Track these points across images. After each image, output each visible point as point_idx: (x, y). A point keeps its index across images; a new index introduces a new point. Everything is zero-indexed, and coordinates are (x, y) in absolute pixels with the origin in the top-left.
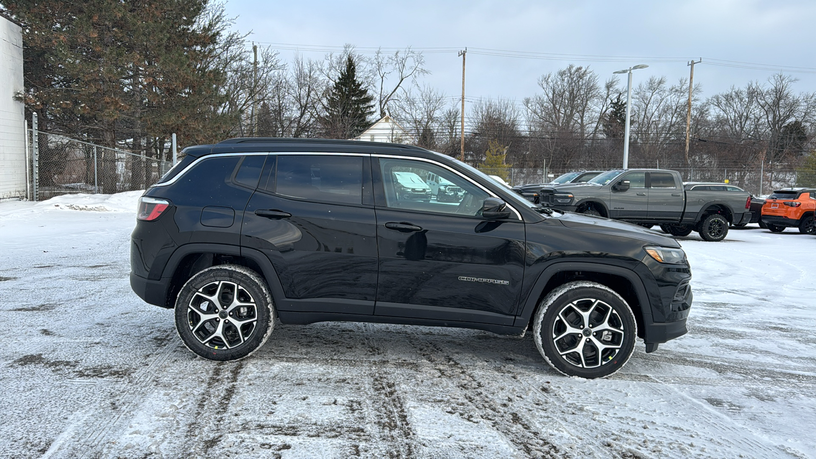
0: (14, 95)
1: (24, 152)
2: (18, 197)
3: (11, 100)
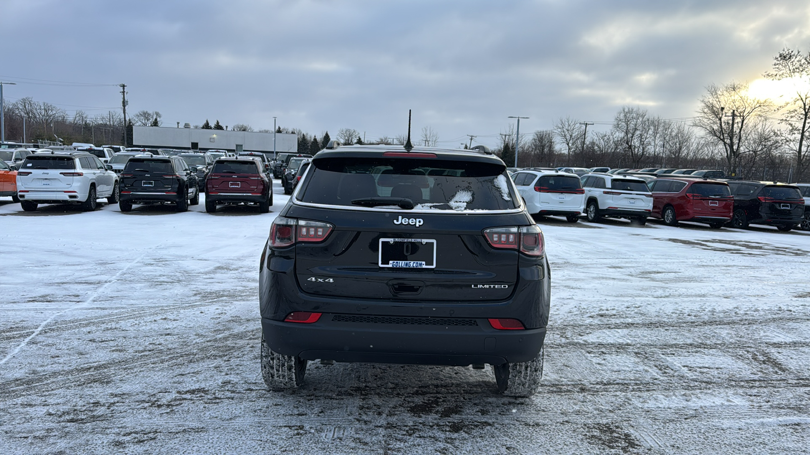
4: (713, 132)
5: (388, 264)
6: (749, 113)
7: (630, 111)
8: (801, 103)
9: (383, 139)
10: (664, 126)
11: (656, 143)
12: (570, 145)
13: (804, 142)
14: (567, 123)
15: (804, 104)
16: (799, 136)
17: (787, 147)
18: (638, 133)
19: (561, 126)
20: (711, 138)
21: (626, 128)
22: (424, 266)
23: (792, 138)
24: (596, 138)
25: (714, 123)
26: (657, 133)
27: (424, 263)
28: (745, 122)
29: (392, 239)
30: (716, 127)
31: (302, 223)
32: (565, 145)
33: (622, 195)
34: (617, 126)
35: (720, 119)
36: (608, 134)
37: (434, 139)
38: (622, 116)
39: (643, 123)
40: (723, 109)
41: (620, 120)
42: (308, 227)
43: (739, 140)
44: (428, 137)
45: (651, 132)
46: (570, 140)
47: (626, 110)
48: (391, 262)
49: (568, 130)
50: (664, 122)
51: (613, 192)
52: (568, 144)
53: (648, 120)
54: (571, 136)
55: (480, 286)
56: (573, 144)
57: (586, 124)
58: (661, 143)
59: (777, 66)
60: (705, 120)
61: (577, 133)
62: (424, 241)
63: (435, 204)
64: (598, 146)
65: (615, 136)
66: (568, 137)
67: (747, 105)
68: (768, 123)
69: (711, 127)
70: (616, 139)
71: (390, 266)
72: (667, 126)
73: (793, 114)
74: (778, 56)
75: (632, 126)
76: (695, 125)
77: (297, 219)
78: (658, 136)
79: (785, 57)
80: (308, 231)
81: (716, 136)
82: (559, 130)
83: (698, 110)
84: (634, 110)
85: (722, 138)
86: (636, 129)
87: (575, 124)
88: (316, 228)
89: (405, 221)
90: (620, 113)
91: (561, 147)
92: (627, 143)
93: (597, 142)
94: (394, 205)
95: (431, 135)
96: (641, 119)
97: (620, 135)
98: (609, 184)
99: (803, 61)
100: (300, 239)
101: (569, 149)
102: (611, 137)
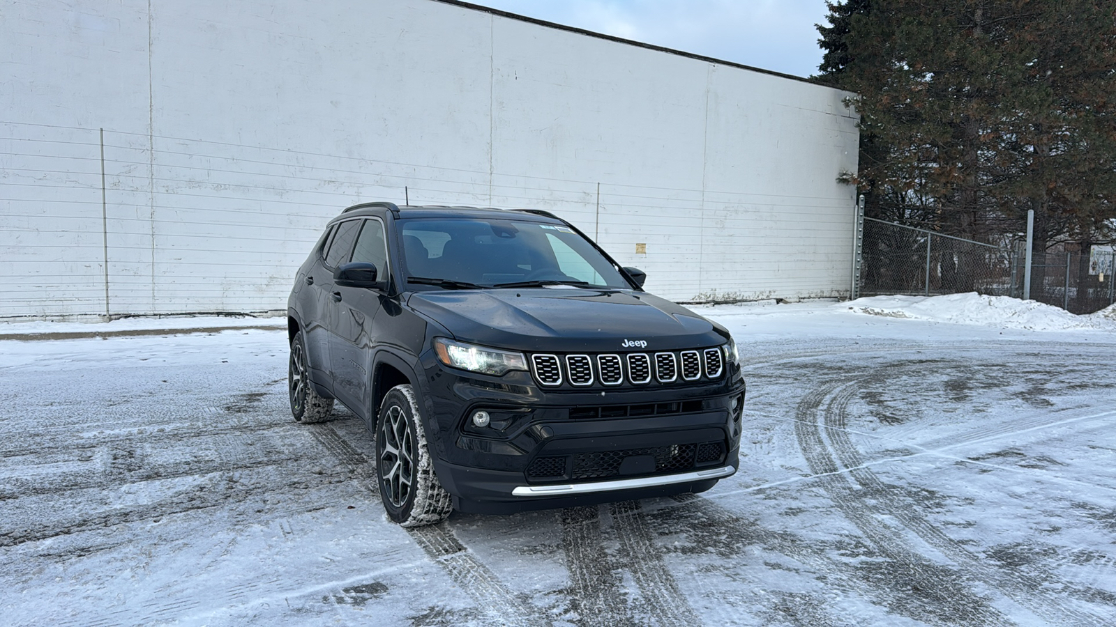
0: (838, 177)
1: (851, 244)
2: (837, 297)
3: (834, 182)
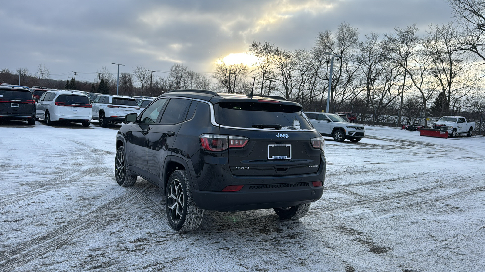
4: (222, 82)
5: (272, 158)
6: (238, 72)
7: (178, 67)
8: (261, 70)
9: (5, 70)
10: (196, 76)
11: (192, 85)
12: (143, 83)
13: (263, 89)
14: (141, 70)
15: (263, 70)
16: (261, 86)
17: (256, 91)
18: (183, 79)
19: (137, 71)
20: (220, 84)
21: (176, 76)
22: (287, 158)
23: (258, 86)
24: (158, 80)
25: (223, 76)
26: (192, 80)
27: (287, 156)
28: (237, 77)
29: (273, 145)
30: (223, 79)
31: (230, 137)
32: (140, 83)
33: (119, 108)
34: (171, 74)
35: (225, 75)
36: (165, 78)
37: (47, 72)
38: (174, 69)
39: (185, 73)
40: (226, 69)
41: (173, 71)
42: (234, 140)
43: (234, 86)
44: (42, 71)
45: (189, 79)
46: (143, 80)
47: (176, 66)
48: (273, 157)
49: (142, 74)
50: (196, 74)
51: (113, 106)
52: (142, 82)
53: (188, 72)
54: (144, 78)
55: (309, 166)
56: (145, 82)
57: (152, 71)
58: (195, 85)
59: (251, 50)
60: (218, 75)
61: (147, 76)
62: (287, 145)
63: (289, 127)
64: (160, 85)
65: (169, 79)
66: (142, 78)
67: (237, 69)
68: (246, 78)
69: (221, 78)
70: (170, 82)
71: (273, 159)
72: (198, 76)
73: (258, 75)
74: (251, 45)
75: (179, 75)
76: (213, 77)
77: (228, 135)
78: (193, 81)
79: (254, 46)
80: (234, 142)
81: (224, 84)
82: (137, 73)
83: (215, 69)
84: (181, 66)
85: (226, 84)
86: (182, 77)
87: (146, 71)
88: (239, 140)
89: (281, 136)
90: (173, 67)
91: (137, 84)
92: (177, 85)
93: (159, 82)
94: (272, 127)
95: (45, 70)
96: (184, 71)
97: (172, 79)
98: (111, 101)
99: (262, 48)
100: (230, 147)
101: (143, 85)
102: (167, 80)
